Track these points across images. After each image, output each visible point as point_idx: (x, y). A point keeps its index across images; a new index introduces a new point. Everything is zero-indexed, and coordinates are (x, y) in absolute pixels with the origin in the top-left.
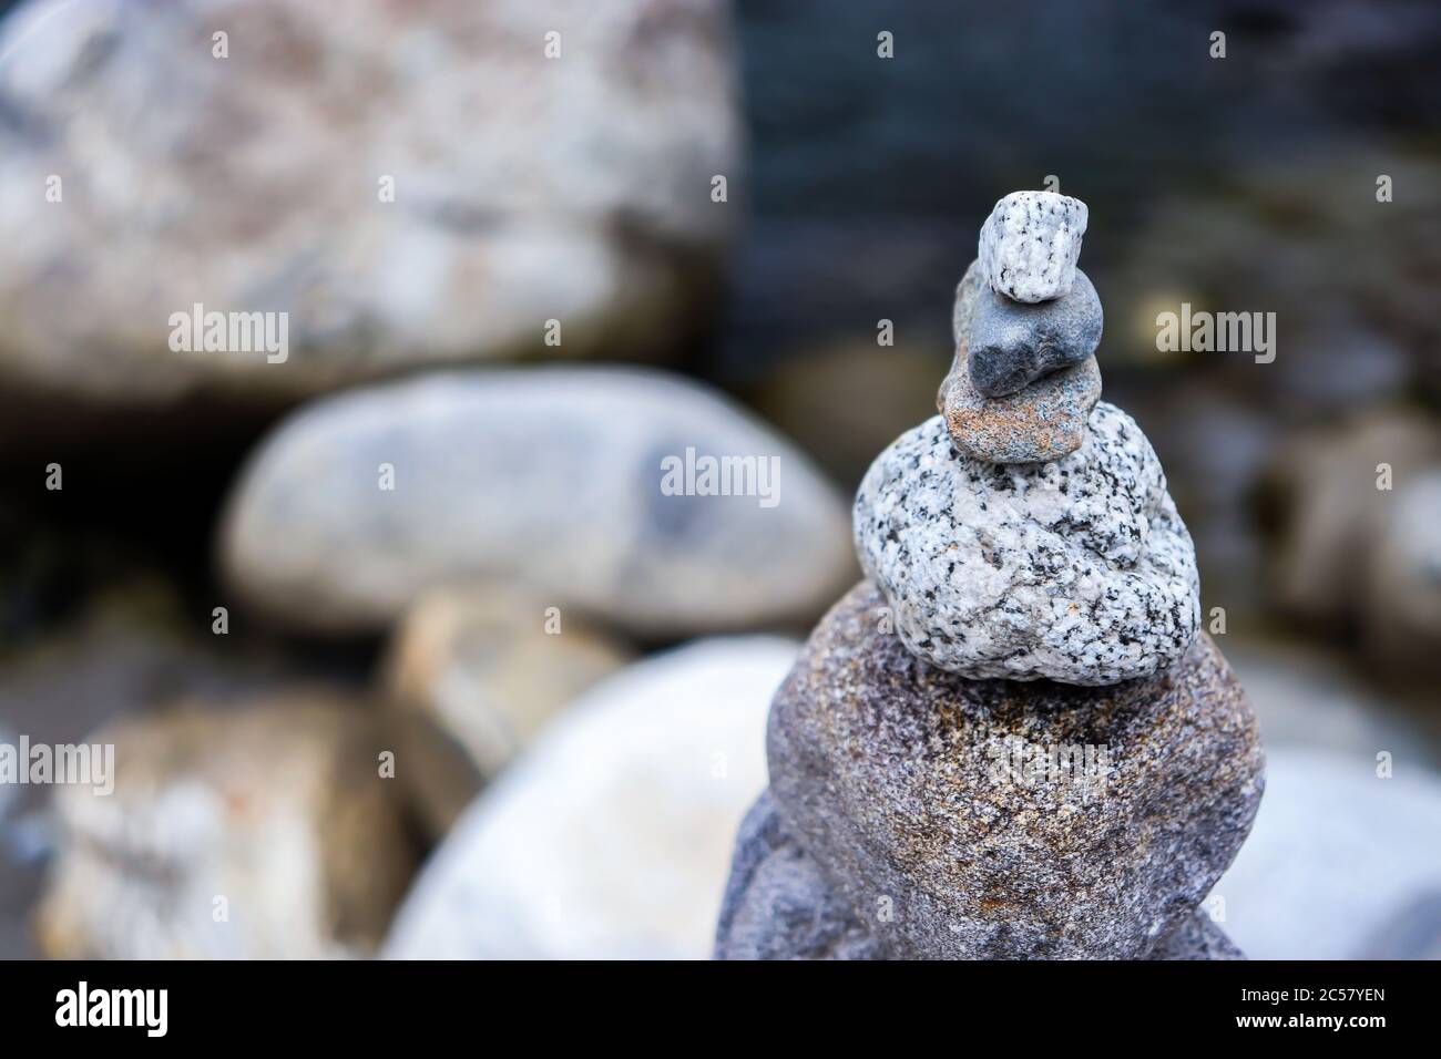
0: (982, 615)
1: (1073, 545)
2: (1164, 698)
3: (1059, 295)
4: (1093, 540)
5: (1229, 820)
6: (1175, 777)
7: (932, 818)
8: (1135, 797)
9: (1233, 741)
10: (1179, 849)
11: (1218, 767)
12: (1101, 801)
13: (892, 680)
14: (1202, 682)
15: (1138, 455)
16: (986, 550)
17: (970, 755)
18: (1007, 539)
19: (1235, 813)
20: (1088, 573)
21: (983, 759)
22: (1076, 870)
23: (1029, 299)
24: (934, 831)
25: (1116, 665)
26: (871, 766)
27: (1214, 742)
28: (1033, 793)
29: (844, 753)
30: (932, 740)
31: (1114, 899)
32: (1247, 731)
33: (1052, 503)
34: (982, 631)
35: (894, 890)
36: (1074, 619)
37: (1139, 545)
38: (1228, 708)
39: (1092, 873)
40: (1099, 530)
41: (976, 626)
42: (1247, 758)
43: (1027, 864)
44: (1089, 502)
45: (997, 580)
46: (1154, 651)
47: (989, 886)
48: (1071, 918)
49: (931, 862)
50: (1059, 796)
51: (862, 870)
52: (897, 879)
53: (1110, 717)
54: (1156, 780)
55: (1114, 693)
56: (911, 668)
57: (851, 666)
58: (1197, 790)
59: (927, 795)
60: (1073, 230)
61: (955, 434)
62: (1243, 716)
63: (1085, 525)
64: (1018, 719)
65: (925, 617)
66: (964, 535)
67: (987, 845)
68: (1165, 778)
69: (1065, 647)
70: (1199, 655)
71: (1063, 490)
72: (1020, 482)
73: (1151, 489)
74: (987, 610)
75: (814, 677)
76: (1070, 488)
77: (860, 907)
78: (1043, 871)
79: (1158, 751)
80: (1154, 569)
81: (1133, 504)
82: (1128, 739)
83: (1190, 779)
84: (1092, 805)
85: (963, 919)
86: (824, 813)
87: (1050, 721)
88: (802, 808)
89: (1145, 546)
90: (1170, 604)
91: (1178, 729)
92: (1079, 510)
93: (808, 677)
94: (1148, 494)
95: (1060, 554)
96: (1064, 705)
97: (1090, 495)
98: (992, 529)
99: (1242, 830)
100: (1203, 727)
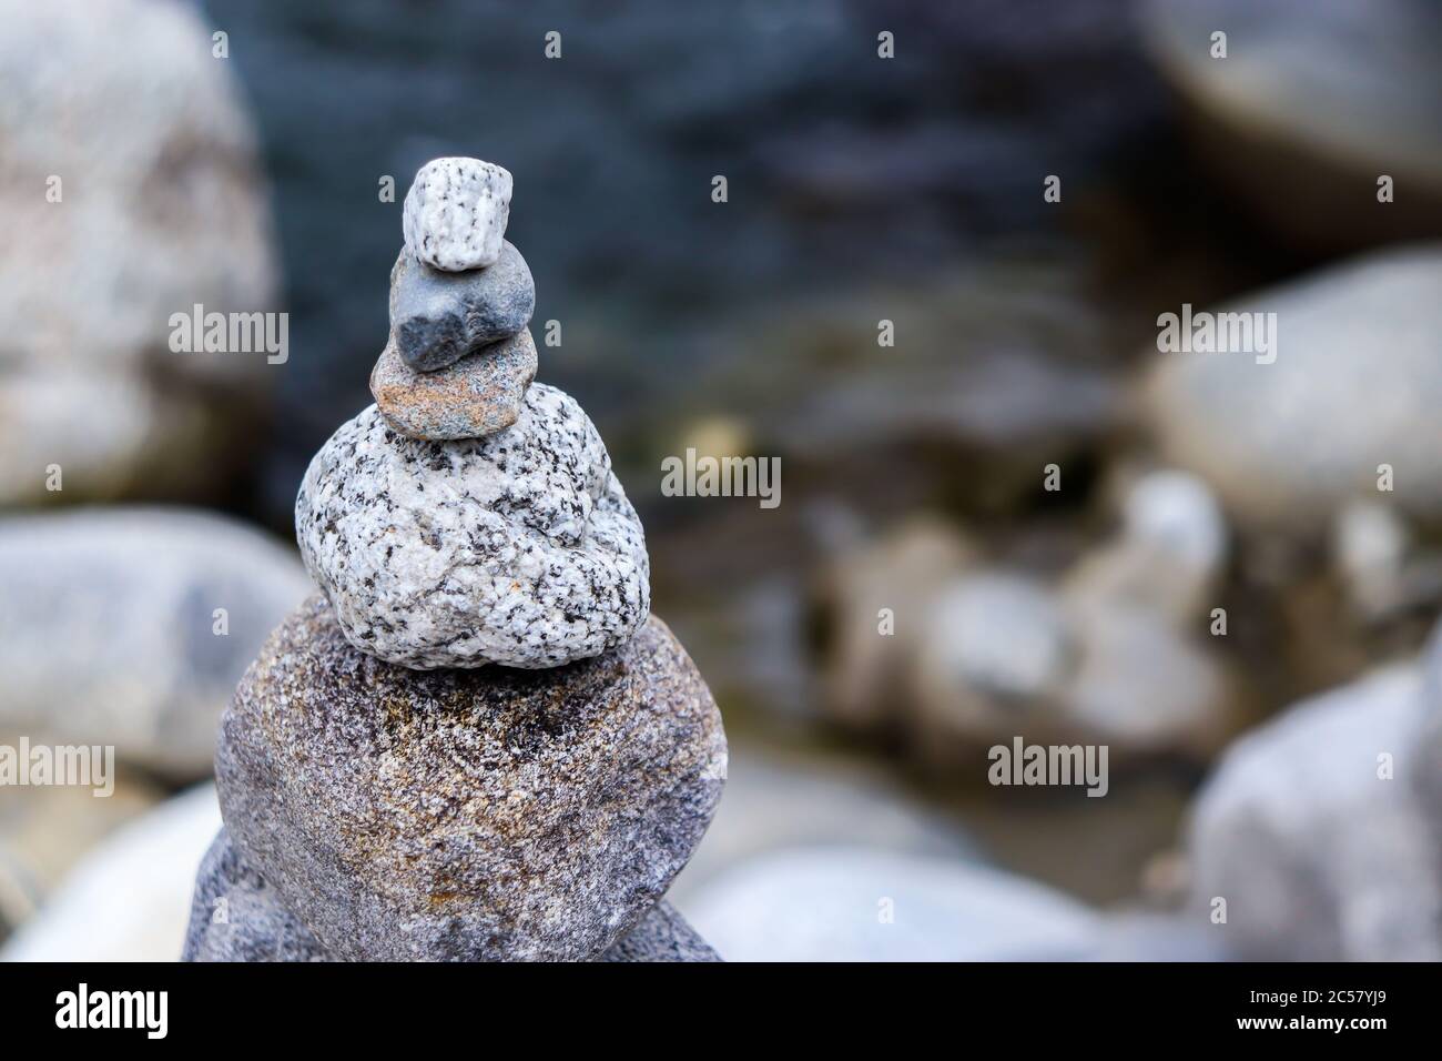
0: (422, 599)
1: (515, 524)
2: (618, 683)
3: (485, 263)
4: (535, 517)
5: (689, 806)
6: (631, 762)
7: (379, 815)
8: (589, 782)
9: (691, 725)
10: (638, 837)
11: (675, 751)
12: (552, 786)
13: (340, 681)
14: (657, 667)
15: (580, 433)
16: (425, 532)
17: (418, 748)
18: (446, 519)
19: (694, 800)
20: (529, 550)
21: (431, 750)
22: (528, 856)
23: (454, 267)
24: (381, 828)
25: (562, 644)
26: (317, 768)
27: (671, 726)
28: (482, 781)
29: (290, 759)
30: (380, 736)
31: (569, 886)
32: (706, 716)
33: (491, 481)
34: (424, 615)
35: (344, 896)
36: (516, 598)
37: (582, 522)
38: (684, 693)
39: (545, 860)
40: (540, 506)
41: (417, 610)
42: (705, 743)
43: (477, 853)
44: (529, 479)
45: (437, 561)
46: (600, 628)
47: (439, 879)
48: (525, 908)
49: (378, 861)
50: (509, 783)
51: (312, 880)
52: (346, 882)
53: (563, 704)
54: (610, 765)
55: (566, 679)
56: (359, 668)
57: (298, 672)
58: (655, 776)
59: (373, 792)
60: (496, 196)
61: (385, 411)
62: (701, 702)
63: (525, 502)
64: (467, 709)
65: (365, 606)
66: (401, 517)
67: (435, 836)
68: (621, 763)
69: (509, 627)
70: (655, 642)
71: (502, 467)
72: (457, 460)
73: (594, 467)
74: (428, 593)
75: (260, 687)
76: (509, 465)
77: (313, 921)
78: (493, 860)
79: (612, 735)
80: (600, 547)
81: (575, 481)
82: (580, 724)
83: (647, 764)
84: (544, 790)
85: (413, 916)
86: (272, 826)
87: (499, 710)
88: (252, 825)
89: (590, 524)
90: (615, 580)
91: (633, 713)
92: (519, 488)
93: (253, 688)
94: (591, 472)
95: (500, 532)
96: (514, 693)
97: (529, 472)
98: (429, 510)
99: (703, 816)
100: (659, 711)
